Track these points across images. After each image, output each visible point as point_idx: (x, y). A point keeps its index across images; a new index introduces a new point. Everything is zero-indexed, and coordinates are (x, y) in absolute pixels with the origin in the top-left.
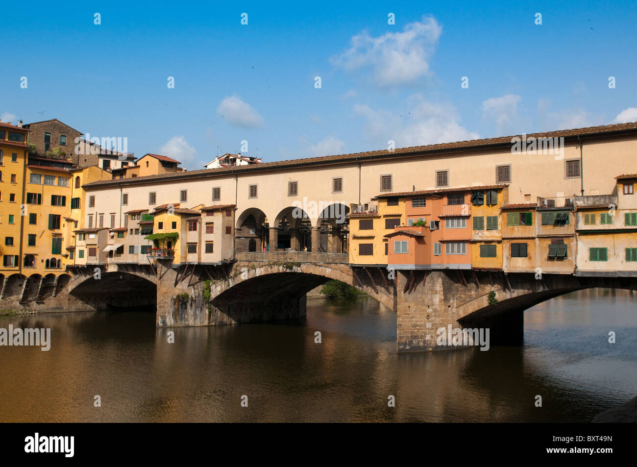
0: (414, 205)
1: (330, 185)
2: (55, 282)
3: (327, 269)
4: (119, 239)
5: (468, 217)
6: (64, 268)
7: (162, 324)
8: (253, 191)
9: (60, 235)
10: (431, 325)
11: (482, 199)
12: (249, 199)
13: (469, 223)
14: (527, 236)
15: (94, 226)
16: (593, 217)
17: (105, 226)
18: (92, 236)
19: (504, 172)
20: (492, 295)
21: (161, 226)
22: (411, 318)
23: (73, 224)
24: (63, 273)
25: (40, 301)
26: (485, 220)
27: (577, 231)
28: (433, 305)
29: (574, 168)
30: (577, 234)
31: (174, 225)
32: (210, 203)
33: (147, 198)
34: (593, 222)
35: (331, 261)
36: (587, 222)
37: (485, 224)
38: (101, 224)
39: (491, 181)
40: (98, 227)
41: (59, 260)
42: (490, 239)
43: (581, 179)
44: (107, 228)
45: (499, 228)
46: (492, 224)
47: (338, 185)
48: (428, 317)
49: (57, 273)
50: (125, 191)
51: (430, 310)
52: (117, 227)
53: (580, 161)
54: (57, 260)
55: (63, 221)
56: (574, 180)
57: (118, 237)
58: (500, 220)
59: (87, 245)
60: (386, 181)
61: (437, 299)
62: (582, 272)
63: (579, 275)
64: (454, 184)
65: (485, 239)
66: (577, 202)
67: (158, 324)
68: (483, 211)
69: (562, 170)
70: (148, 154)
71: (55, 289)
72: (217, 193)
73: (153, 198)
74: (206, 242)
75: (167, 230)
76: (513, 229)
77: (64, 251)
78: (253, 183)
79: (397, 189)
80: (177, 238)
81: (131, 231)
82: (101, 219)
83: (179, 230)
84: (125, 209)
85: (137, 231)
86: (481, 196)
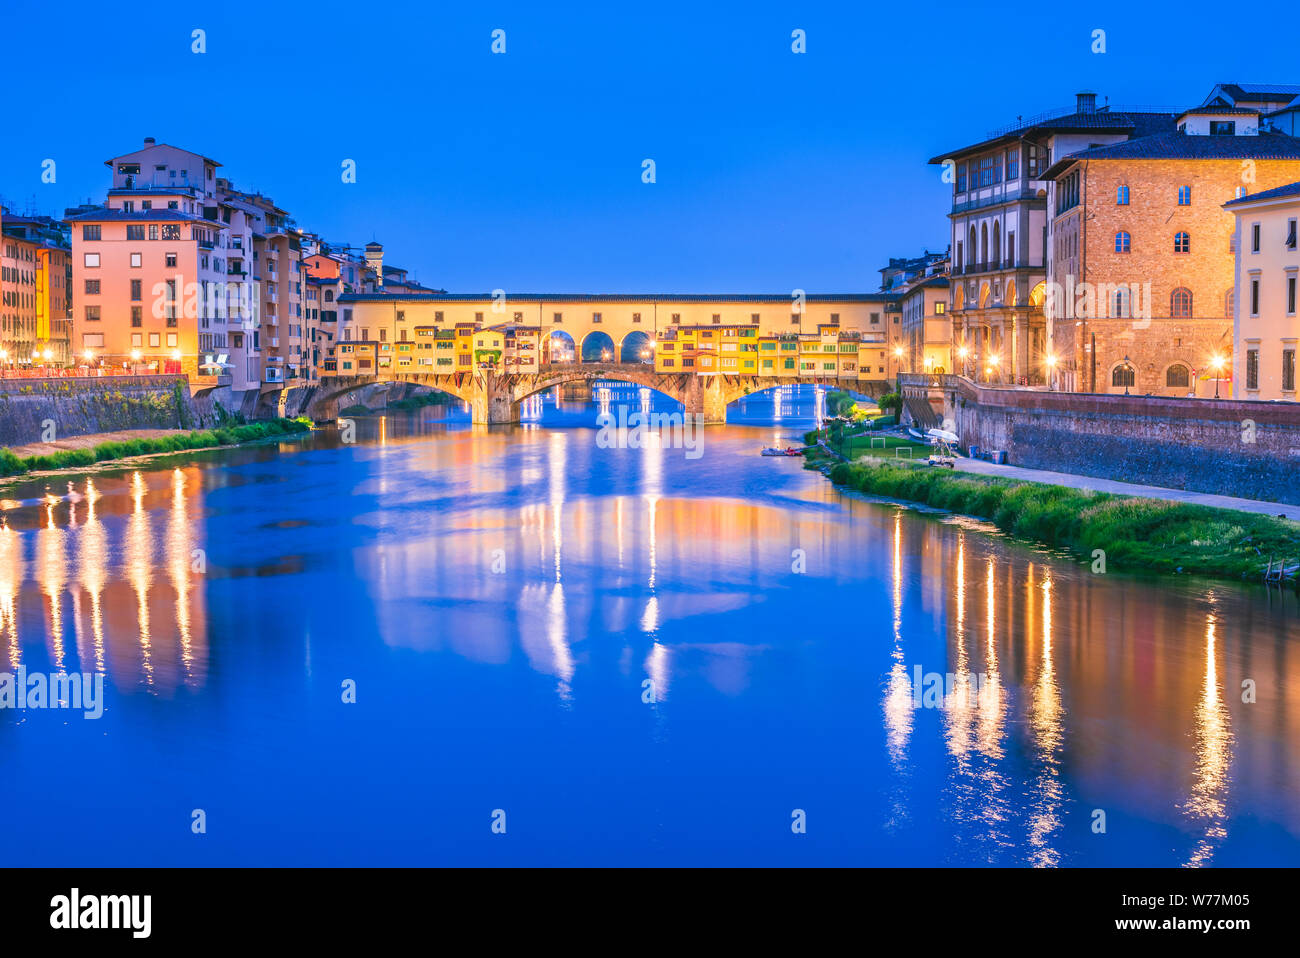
1: (630, 317)
5: (737, 344)
6: (319, 380)
8: (558, 318)
9: (317, 347)
12: (554, 324)
14: (773, 356)
15: (353, 339)
16: (808, 346)
17: (369, 340)
19: (756, 318)
20: (746, 390)
21: (481, 343)
23: (326, 336)
24: (319, 384)
27: (800, 354)
29: (795, 318)
31: (496, 343)
32: (511, 325)
33: (432, 316)
36: (805, 349)
38: (366, 338)
39: (749, 322)
40: (360, 339)
43: (800, 325)
44: (375, 342)
47: (637, 318)
52: (390, 339)
53: (799, 315)
55: (318, 334)
56: (795, 325)
59: (354, 357)
60: (676, 318)
61: (718, 393)
62: (803, 376)
63: (800, 377)
64: (724, 322)
68: (746, 340)
69: (789, 318)
72: (518, 315)
73: (439, 317)
74: (523, 356)
75: (489, 346)
76: (765, 352)
78: (557, 311)
79: (684, 322)
80: (500, 353)
81: (420, 346)
82: (365, 332)
83: (501, 347)
84: (401, 325)
85: (428, 346)
86: (742, 330)
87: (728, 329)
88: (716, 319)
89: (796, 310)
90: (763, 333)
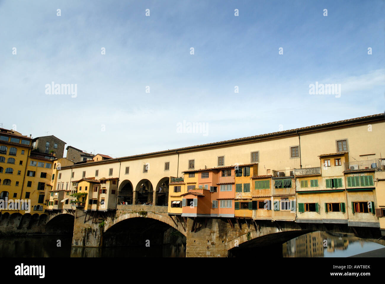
0: (203, 177)
1: (163, 166)
2: (39, 218)
3: (160, 215)
4: (67, 196)
5: (233, 184)
6: (44, 211)
7: (75, 244)
8: (127, 170)
9: (44, 193)
10: (210, 253)
11: (241, 173)
12: (125, 174)
13: (233, 187)
14: (267, 196)
15: (59, 189)
16: (306, 182)
17: (64, 189)
18: (56, 194)
19: (255, 155)
20: (248, 235)
21: (81, 188)
22: (196, 248)
23: (51, 187)
24: (43, 213)
25: (29, 228)
26: (243, 186)
27: (296, 192)
28: (211, 240)
29: (295, 152)
30: (297, 194)
31: (86, 188)
32: (107, 177)
33: (82, 174)
34: (306, 186)
35: (162, 211)
36: (302, 186)
37: (243, 188)
38: (62, 188)
39: (248, 161)
40: (61, 189)
41: (42, 206)
42: (245, 198)
43: (300, 159)
44: (64, 190)
45: (251, 191)
46: (247, 188)
47: (167, 166)
48: (208, 248)
49: (40, 213)
50: (74, 170)
51: (210, 243)
52: (68, 189)
53: (299, 147)
54: (41, 206)
55: (46, 186)
56: (295, 159)
57: (67, 195)
58: (251, 186)
59: (54, 199)
61: (215, 236)
62: (300, 220)
63: (298, 222)
64: (227, 164)
65: (243, 198)
66: (296, 173)
67: (73, 244)
68: (242, 180)
69: (288, 153)
70: (98, 154)
71: (38, 222)
72: (111, 171)
73: (84, 174)
74: (102, 198)
75: (83, 191)
76: (259, 191)
77: (45, 202)
78: (128, 166)
79: (197, 167)
80: (87, 195)
82: (63, 185)
83: (88, 191)
86: (241, 170)
87: (226, 171)
88: (221, 160)
89: (293, 141)
90: (262, 172)
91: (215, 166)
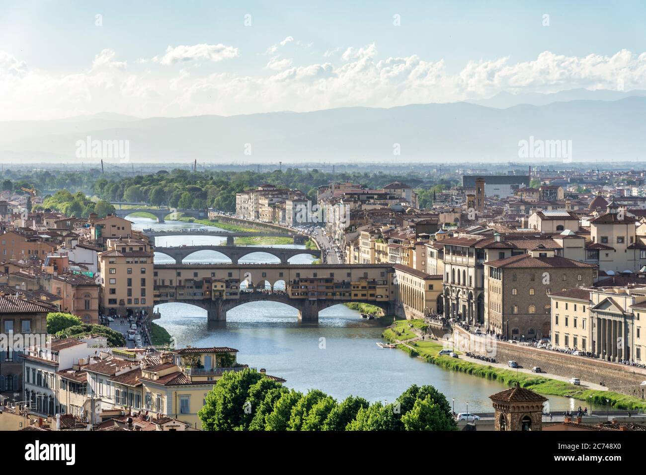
0: (310, 283)
1: (278, 275)
3: (277, 299)
5: (324, 286)
17: (166, 285)
19: (332, 275)
20: (328, 305)
21: (216, 286)
26: (330, 287)
29: (349, 275)
31: (222, 286)
32: (227, 278)
33: (193, 275)
38: (163, 284)
39: (329, 276)
40: (161, 284)
43: (351, 277)
47: (281, 275)
50: (178, 271)
52: (174, 284)
56: (349, 278)
58: (334, 287)
60: (298, 275)
64: (318, 277)
66: (350, 283)
68: (329, 284)
69: (346, 275)
72: (230, 275)
73: (196, 275)
75: (219, 288)
79: (302, 277)
80: (223, 291)
81: (188, 287)
82: (163, 281)
83: (224, 288)
84: (179, 278)
85: (191, 287)
86: (327, 281)
87: (320, 280)
88: (315, 275)
89: (349, 271)
90: (335, 281)
91: (312, 277)
